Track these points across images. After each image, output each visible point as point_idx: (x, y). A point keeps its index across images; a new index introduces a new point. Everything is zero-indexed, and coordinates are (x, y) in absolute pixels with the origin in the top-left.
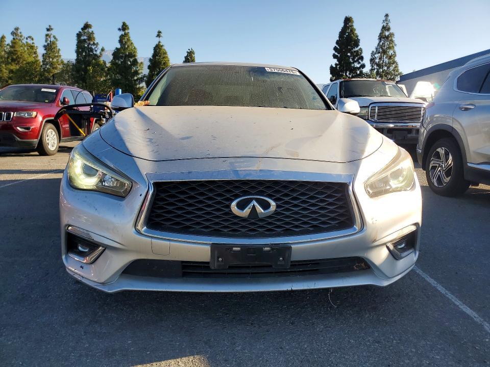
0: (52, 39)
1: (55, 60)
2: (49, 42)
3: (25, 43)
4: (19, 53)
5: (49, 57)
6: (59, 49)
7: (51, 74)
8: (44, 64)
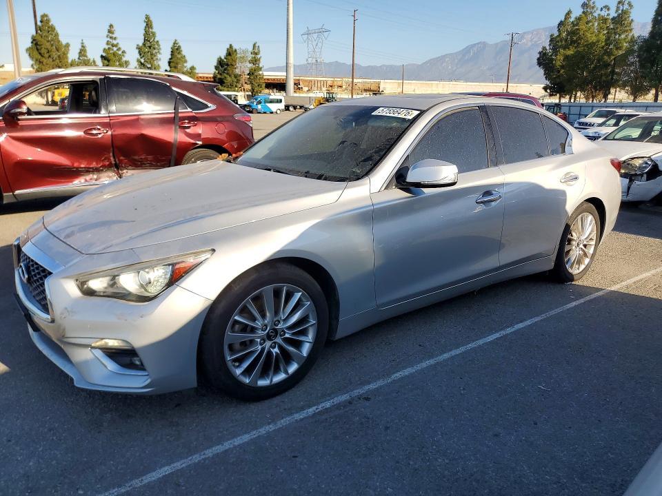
0: (626, 7)
1: (623, 36)
2: (620, 12)
3: (597, 16)
4: (581, 33)
5: (615, 34)
6: (632, 20)
7: (612, 57)
8: (606, 44)
